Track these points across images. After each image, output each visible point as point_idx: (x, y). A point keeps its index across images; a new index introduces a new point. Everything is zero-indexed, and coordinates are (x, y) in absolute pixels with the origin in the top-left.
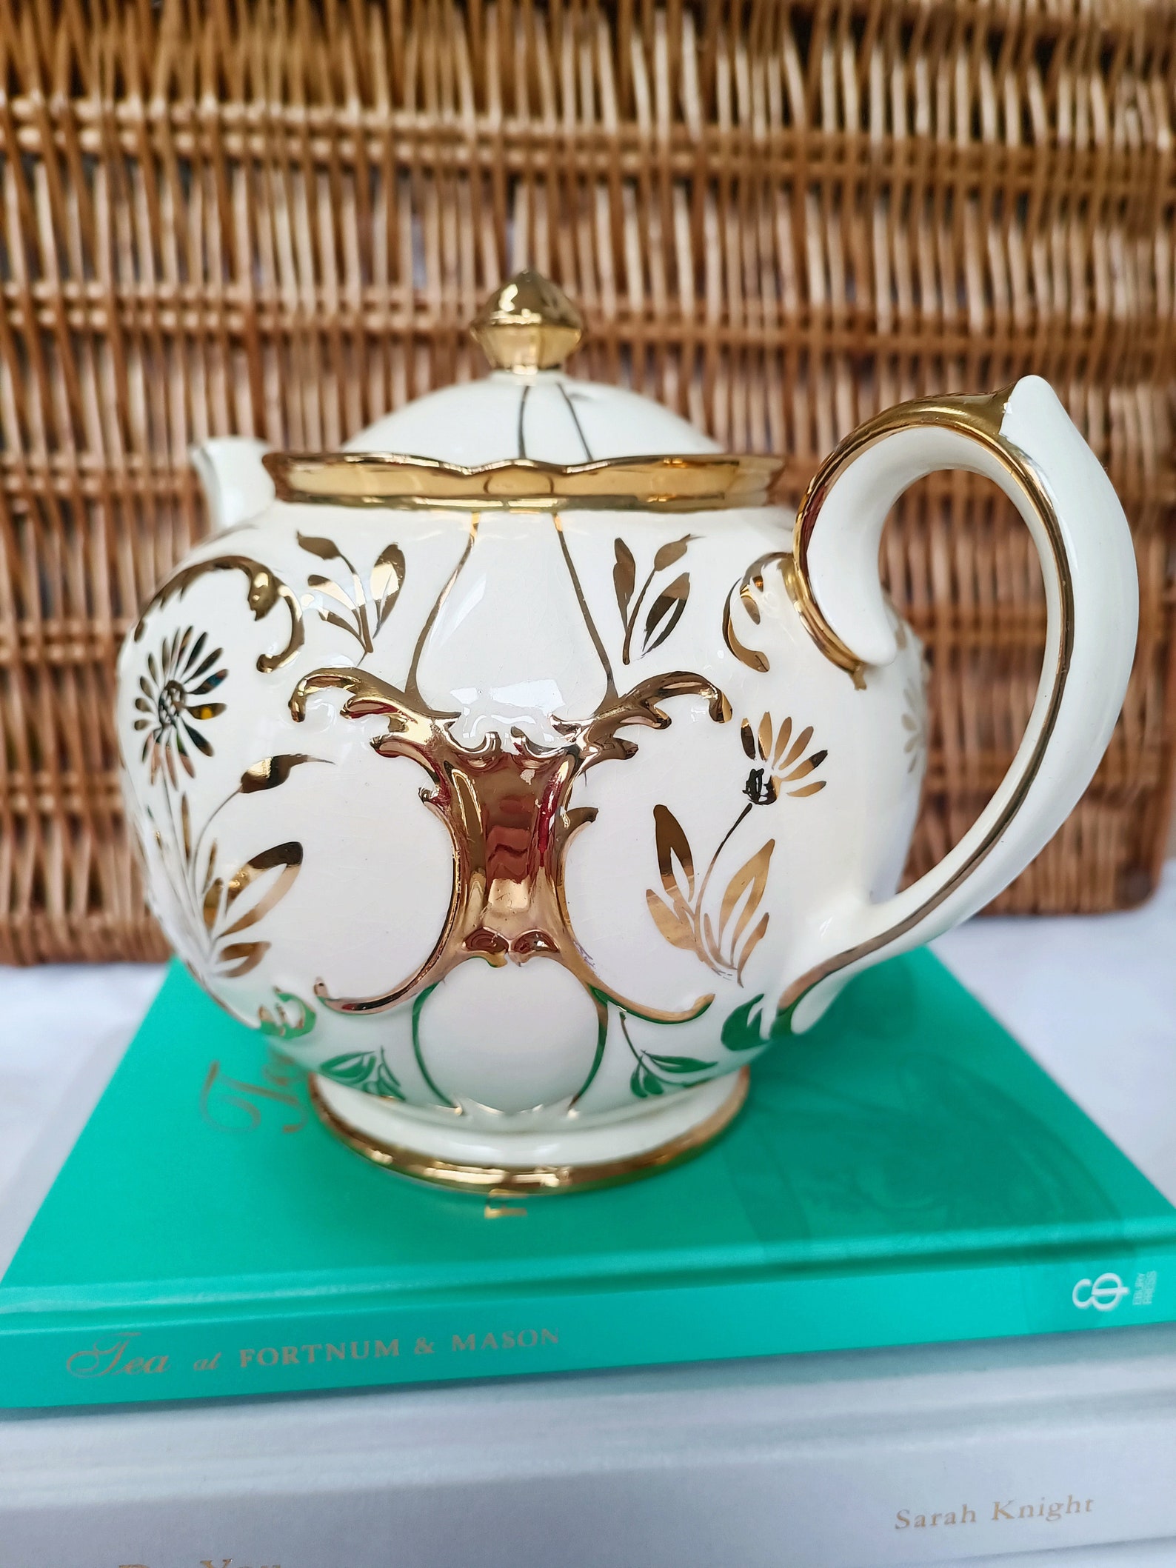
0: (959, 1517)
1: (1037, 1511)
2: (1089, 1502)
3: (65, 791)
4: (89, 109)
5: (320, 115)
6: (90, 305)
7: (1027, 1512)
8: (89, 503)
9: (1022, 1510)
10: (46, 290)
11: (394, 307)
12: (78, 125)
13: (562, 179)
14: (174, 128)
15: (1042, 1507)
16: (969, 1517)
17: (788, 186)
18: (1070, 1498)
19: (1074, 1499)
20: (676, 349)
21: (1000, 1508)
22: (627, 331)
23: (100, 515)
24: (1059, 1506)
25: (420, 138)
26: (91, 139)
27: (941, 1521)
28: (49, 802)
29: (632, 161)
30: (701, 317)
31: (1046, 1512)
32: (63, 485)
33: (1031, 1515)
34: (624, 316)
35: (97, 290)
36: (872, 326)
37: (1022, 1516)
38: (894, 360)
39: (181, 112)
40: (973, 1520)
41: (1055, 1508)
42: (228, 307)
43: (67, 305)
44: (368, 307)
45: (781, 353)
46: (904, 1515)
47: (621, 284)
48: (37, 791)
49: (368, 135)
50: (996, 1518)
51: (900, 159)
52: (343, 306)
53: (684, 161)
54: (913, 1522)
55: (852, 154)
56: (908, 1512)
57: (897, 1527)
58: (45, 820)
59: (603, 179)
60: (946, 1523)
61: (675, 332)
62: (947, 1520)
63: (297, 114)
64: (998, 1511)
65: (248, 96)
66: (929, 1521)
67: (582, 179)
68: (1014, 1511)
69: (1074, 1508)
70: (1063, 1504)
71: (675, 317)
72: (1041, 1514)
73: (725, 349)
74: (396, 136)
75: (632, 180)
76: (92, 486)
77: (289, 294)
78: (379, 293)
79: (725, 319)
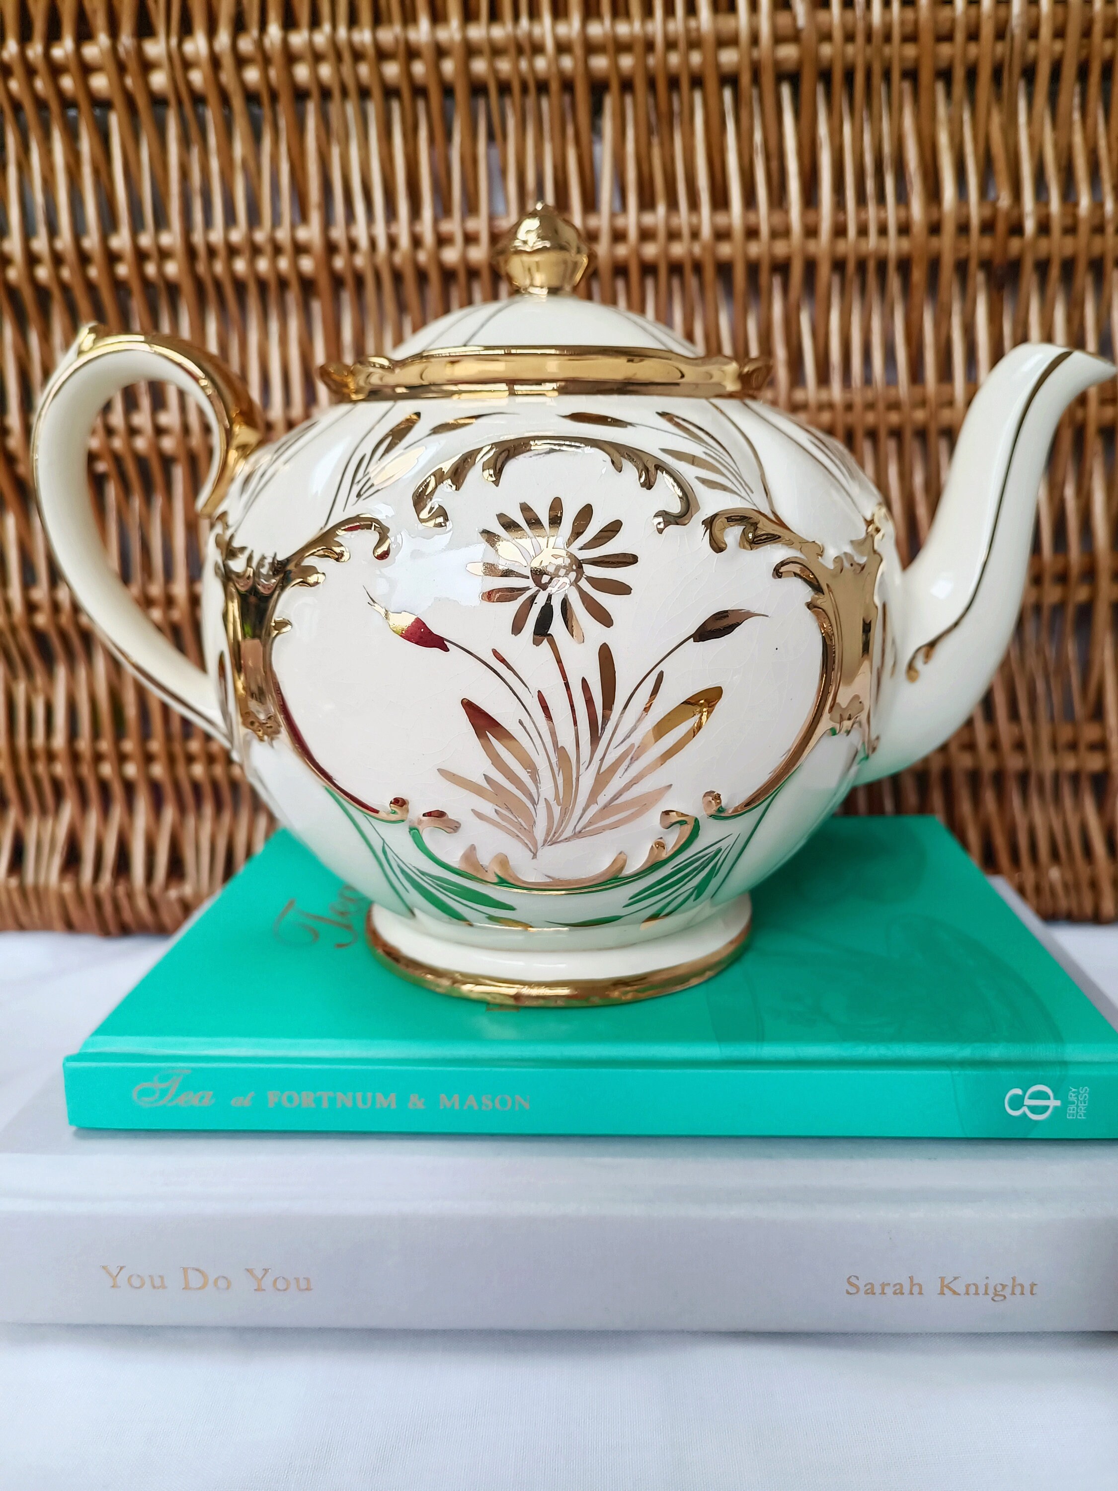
0: (906, 1289)
1: (982, 1290)
2: (1033, 1285)
3: (148, 759)
4: (155, 49)
5: (388, 35)
6: (164, 255)
7: (972, 1289)
8: (167, 462)
9: (968, 1287)
10: (121, 241)
11: (470, 239)
12: (147, 66)
13: (652, 84)
14: (241, 62)
15: (986, 1286)
16: (916, 1290)
17: (911, 74)
18: (1014, 1279)
19: (1018, 1281)
20: (782, 268)
21: (946, 1283)
22: (725, 250)
23: (179, 473)
24: (1004, 1287)
25: (496, 51)
26: (159, 80)
27: (889, 1290)
28: (131, 770)
29: (729, 57)
30: (811, 232)
31: (991, 1291)
32: (141, 444)
33: (977, 1293)
34: (722, 235)
35: (170, 239)
36: (1017, 229)
37: (967, 1293)
38: (1042, 267)
39: (246, 45)
40: (920, 1293)
41: (999, 1288)
42: (299, 249)
43: (141, 256)
44: (442, 241)
45: (905, 265)
46: (853, 1280)
47: (720, 201)
48: (122, 758)
49: (441, 51)
50: (942, 1293)
51: (1045, 32)
52: (416, 241)
53: (788, 52)
54: (863, 1289)
55: (987, 30)
56: (857, 1278)
57: (848, 1293)
58: (129, 788)
59: (697, 81)
60: (895, 1293)
61: (780, 248)
62: (896, 1290)
63: (364, 36)
64: (945, 1287)
65: (315, 23)
66: (878, 1290)
67: (673, 83)
68: (960, 1287)
69: (1018, 1290)
70: (1007, 1285)
71: (781, 233)
72: (986, 1293)
73: (839, 265)
74: (470, 50)
75: (730, 79)
76: (168, 444)
77: (360, 232)
78: (452, 226)
79: (840, 231)
